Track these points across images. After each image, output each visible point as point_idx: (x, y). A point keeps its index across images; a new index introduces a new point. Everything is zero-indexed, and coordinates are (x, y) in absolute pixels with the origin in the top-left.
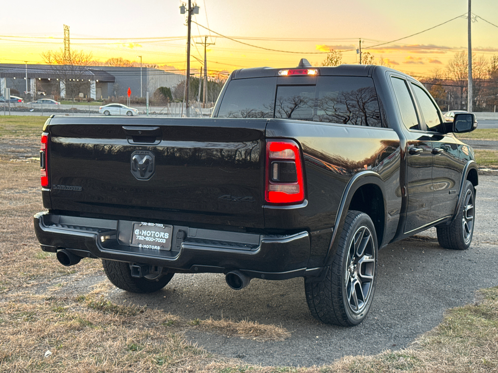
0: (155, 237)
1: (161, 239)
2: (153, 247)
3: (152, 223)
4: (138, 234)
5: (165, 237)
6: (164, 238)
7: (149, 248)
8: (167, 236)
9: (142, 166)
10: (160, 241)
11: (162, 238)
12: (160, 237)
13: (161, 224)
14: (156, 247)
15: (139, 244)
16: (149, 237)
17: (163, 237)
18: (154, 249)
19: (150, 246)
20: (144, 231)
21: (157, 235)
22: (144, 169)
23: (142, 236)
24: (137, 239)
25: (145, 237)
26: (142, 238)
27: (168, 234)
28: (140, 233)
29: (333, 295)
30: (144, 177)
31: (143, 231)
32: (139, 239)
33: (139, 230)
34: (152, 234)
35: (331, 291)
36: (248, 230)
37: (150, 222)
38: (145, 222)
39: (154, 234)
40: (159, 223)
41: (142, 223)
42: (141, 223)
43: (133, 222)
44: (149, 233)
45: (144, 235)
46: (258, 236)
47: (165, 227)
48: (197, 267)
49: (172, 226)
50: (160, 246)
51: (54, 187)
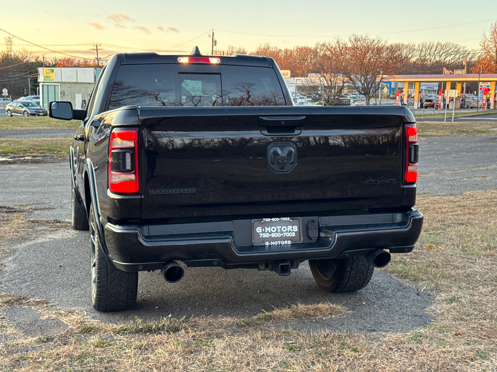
0: (282, 232)
1: (290, 233)
2: (283, 243)
3: (277, 217)
4: (261, 232)
6: (293, 232)
7: (278, 245)
8: (296, 228)
9: (283, 158)
10: (289, 235)
11: (290, 231)
12: (288, 231)
13: (287, 217)
14: (286, 242)
15: (264, 242)
16: (275, 233)
17: (292, 231)
19: (279, 242)
20: (268, 228)
21: (284, 229)
22: (286, 161)
23: (266, 233)
24: (261, 237)
25: (270, 233)
26: (266, 236)
27: (297, 227)
28: (263, 231)
30: (284, 169)
31: (266, 228)
32: (263, 237)
33: (261, 228)
34: (277, 229)
36: (373, 211)
37: (274, 218)
38: (267, 218)
39: (281, 229)
40: (285, 217)
42: (263, 220)
43: (253, 221)
44: (274, 229)
45: (268, 232)
46: (390, 214)
47: (293, 219)
48: (348, 252)
49: (300, 218)
50: (290, 240)
51: (152, 192)
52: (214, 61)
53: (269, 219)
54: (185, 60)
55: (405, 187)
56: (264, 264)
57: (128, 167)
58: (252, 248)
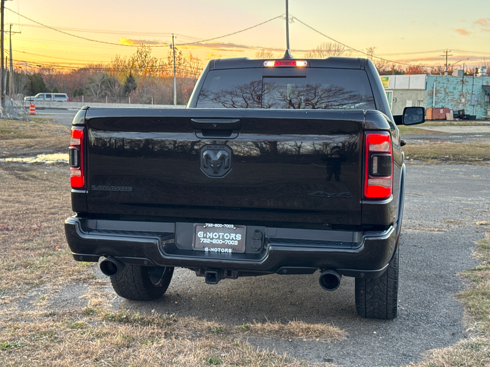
0: (224, 239)
1: (232, 241)
2: (223, 250)
3: (220, 224)
4: (202, 237)
6: (236, 240)
7: (218, 252)
8: (239, 237)
9: (215, 163)
10: (231, 243)
11: (233, 239)
12: (231, 239)
13: (231, 224)
14: (226, 250)
15: (204, 248)
16: (216, 239)
17: (234, 239)
18: (224, 252)
19: (219, 249)
20: (210, 233)
21: (227, 236)
22: (218, 166)
23: (207, 238)
24: (201, 242)
25: (212, 239)
26: (207, 241)
27: (240, 235)
28: (205, 236)
29: (389, 288)
30: (217, 174)
31: (208, 233)
32: (204, 242)
33: (203, 232)
34: (219, 236)
35: (387, 285)
36: (334, 227)
38: (210, 223)
39: (223, 236)
40: (229, 224)
41: (207, 224)
42: (205, 225)
43: (195, 224)
44: (216, 235)
45: (209, 237)
46: (351, 233)
47: (237, 227)
48: (287, 269)
49: (245, 227)
50: (231, 248)
51: (94, 188)
52: (300, 64)
53: (212, 224)
54: (271, 64)
55: (364, 202)
56: (200, 270)
58: (192, 252)
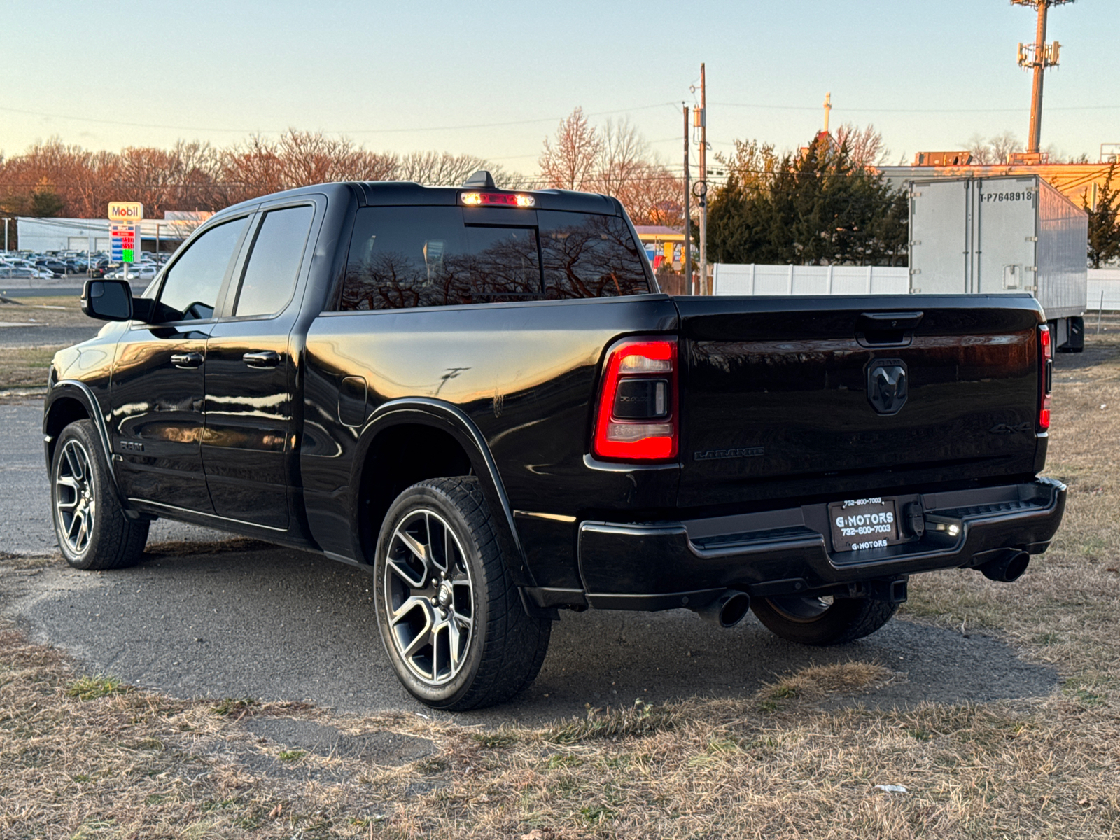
0: (872, 525)
1: (883, 526)
2: (876, 544)
4: (843, 525)
5: (889, 521)
6: (888, 523)
7: (870, 548)
8: (890, 517)
10: (882, 529)
11: (883, 523)
12: (881, 522)
13: (878, 497)
14: (880, 543)
15: (849, 544)
16: (862, 526)
17: (885, 522)
18: (878, 547)
19: (871, 543)
20: (852, 517)
21: (875, 519)
22: (896, 393)
23: (850, 527)
24: (844, 535)
25: (856, 528)
26: (851, 532)
27: (892, 515)
28: (846, 523)
31: (849, 518)
33: (842, 518)
34: (865, 519)
37: (860, 498)
38: (851, 499)
39: (870, 519)
40: (875, 497)
41: (846, 502)
42: (844, 504)
43: (830, 505)
44: (860, 520)
45: (853, 525)
47: (885, 501)
49: (896, 498)
50: (885, 539)
51: (698, 456)
52: (523, 201)
53: (853, 501)
55: (1037, 436)
57: (660, 410)
